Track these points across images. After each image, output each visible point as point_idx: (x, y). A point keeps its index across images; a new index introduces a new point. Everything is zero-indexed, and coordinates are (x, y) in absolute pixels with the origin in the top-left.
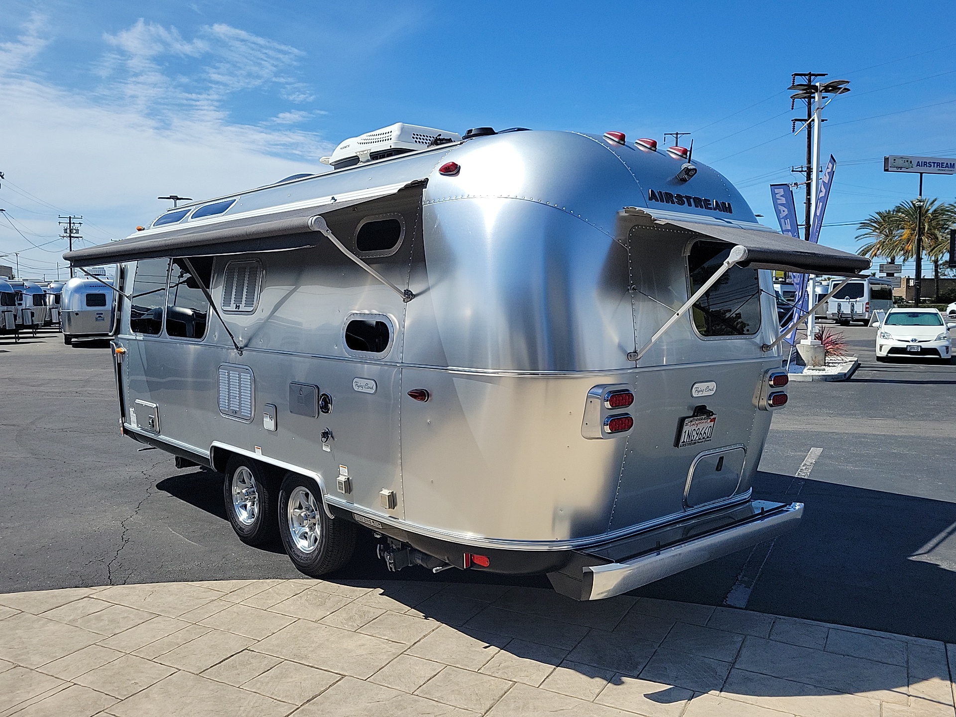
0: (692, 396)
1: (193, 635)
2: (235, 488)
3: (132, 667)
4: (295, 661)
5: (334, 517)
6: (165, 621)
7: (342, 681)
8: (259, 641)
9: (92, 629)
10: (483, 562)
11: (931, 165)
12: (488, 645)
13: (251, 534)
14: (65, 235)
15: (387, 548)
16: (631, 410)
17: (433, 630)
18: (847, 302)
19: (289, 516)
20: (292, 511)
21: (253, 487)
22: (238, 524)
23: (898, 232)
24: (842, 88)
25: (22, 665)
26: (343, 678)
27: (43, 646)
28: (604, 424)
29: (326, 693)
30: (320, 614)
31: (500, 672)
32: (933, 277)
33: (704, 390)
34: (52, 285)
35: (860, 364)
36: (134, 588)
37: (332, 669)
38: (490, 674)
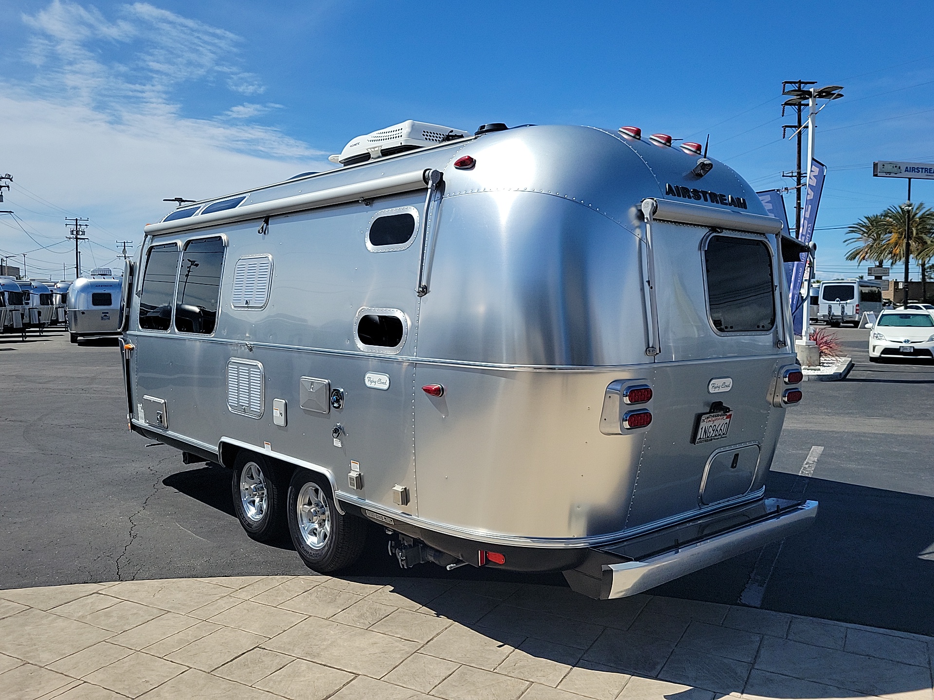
0: (709, 392)
1: (203, 632)
2: (244, 483)
3: (142, 665)
4: (307, 659)
5: (344, 513)
6: (174, 617)
7: (356, 679)
8: (271, 639)
9: (101, 626)
10: (498, 559)
11: (919, 171)
12: (502, 644)
13: (260, 529)
14: (72, 236)
15: (399, 545)
16: (649, 406)
17: (446, 628)
18: (837, 304)
19: (299, 512)
20: (301, 507)
21: (261, 483)
22: (246, 520)
23: (886, 236)
24: (835, 94)
25: (30, 662)
26: (356, 677)
27: (52, 642)
28: (623, 419)
29: (341, 693)
30: (330, 611)
31: (516, 672)
32: (920, 281)
33: (720, 386)
34: (59, 285)
35: (854, 364)
36: (143, 584)
37: (345, 668)
38: (506, 673)
